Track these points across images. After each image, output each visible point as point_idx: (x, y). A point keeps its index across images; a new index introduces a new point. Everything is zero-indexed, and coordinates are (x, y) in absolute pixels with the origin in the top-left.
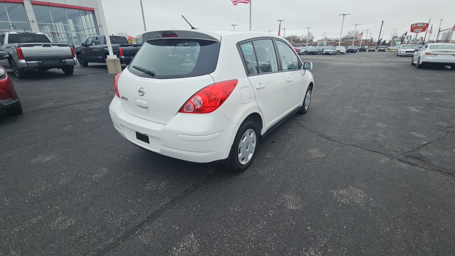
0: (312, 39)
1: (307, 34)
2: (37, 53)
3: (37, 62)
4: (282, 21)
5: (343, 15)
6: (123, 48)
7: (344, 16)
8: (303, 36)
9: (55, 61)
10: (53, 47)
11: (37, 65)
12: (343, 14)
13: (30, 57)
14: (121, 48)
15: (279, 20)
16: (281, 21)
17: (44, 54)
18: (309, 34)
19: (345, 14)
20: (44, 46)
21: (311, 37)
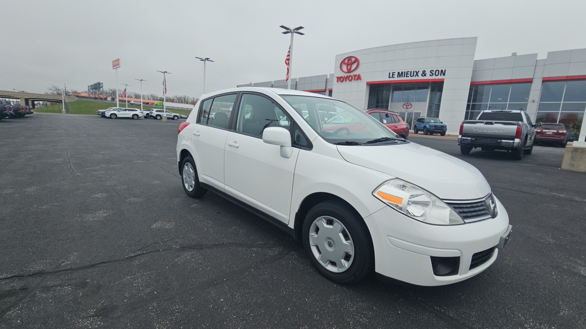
2: (475, 130)
3: (470, 138)
9: (491, 141)
10: (496, 125)
11: (469, 142)
13: (467, 134)
17: (482, 132)
20: (486, 123)
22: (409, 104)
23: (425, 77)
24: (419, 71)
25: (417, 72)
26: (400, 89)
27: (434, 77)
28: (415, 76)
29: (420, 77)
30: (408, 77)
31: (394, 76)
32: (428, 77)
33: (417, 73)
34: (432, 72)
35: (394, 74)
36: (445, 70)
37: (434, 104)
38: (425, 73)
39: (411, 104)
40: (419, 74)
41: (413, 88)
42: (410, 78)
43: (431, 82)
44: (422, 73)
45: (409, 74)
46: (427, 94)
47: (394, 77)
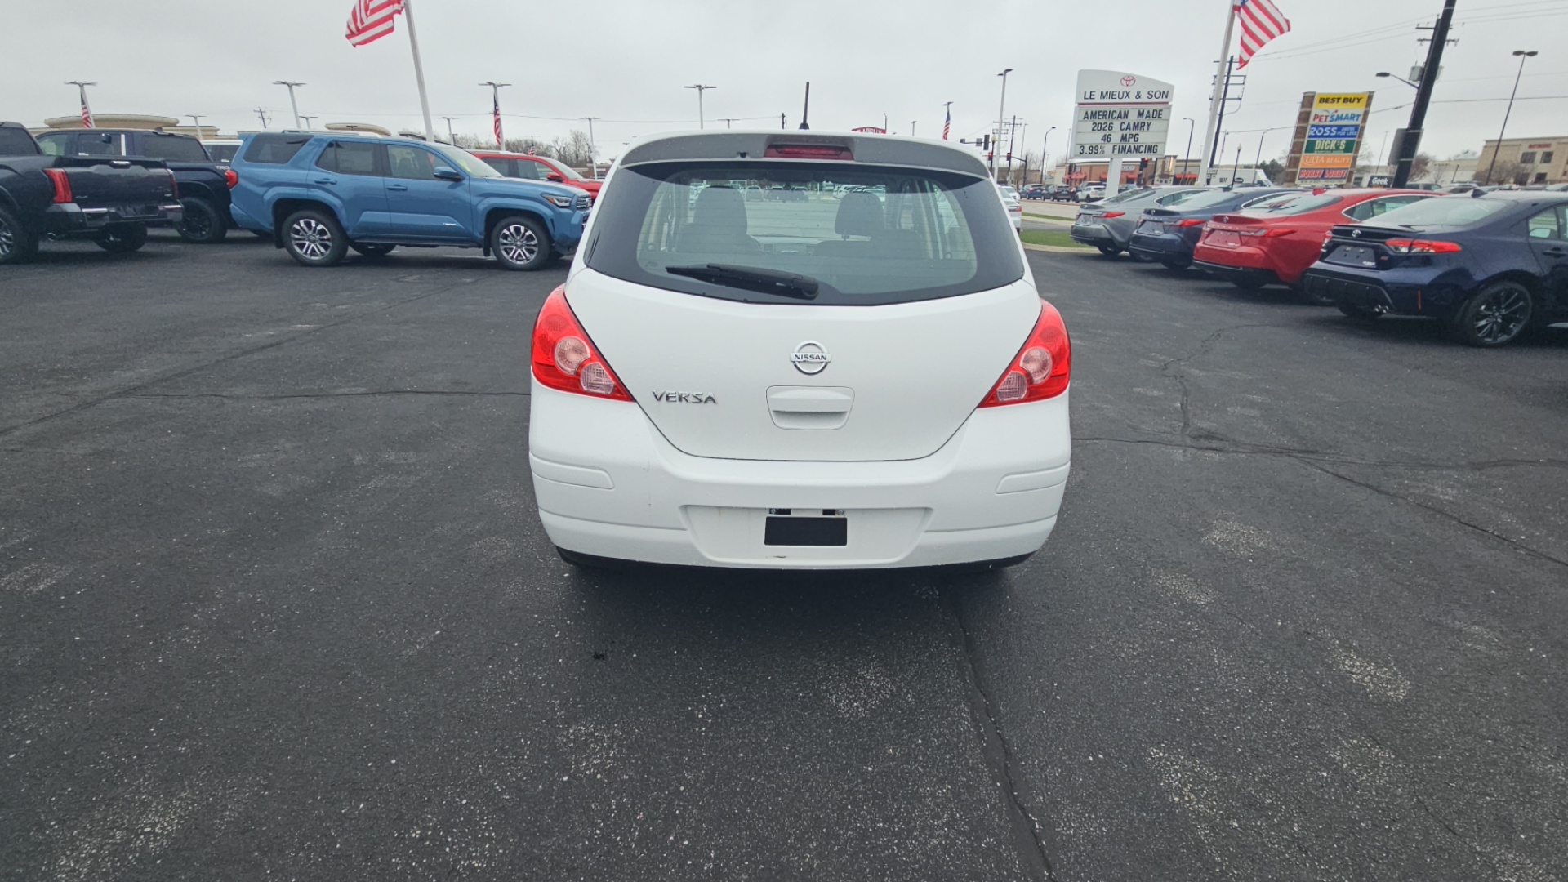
0: (592, 155)
1: (571, 138)
4: (502, 85)
5: (697, 89)
7: (700, 90)
8: (560, 143)
12: (697, 86)
15: (490, 84)
16: (498, 88)
18: (578, 138)
19: (703, 86)
21: (586, 149)
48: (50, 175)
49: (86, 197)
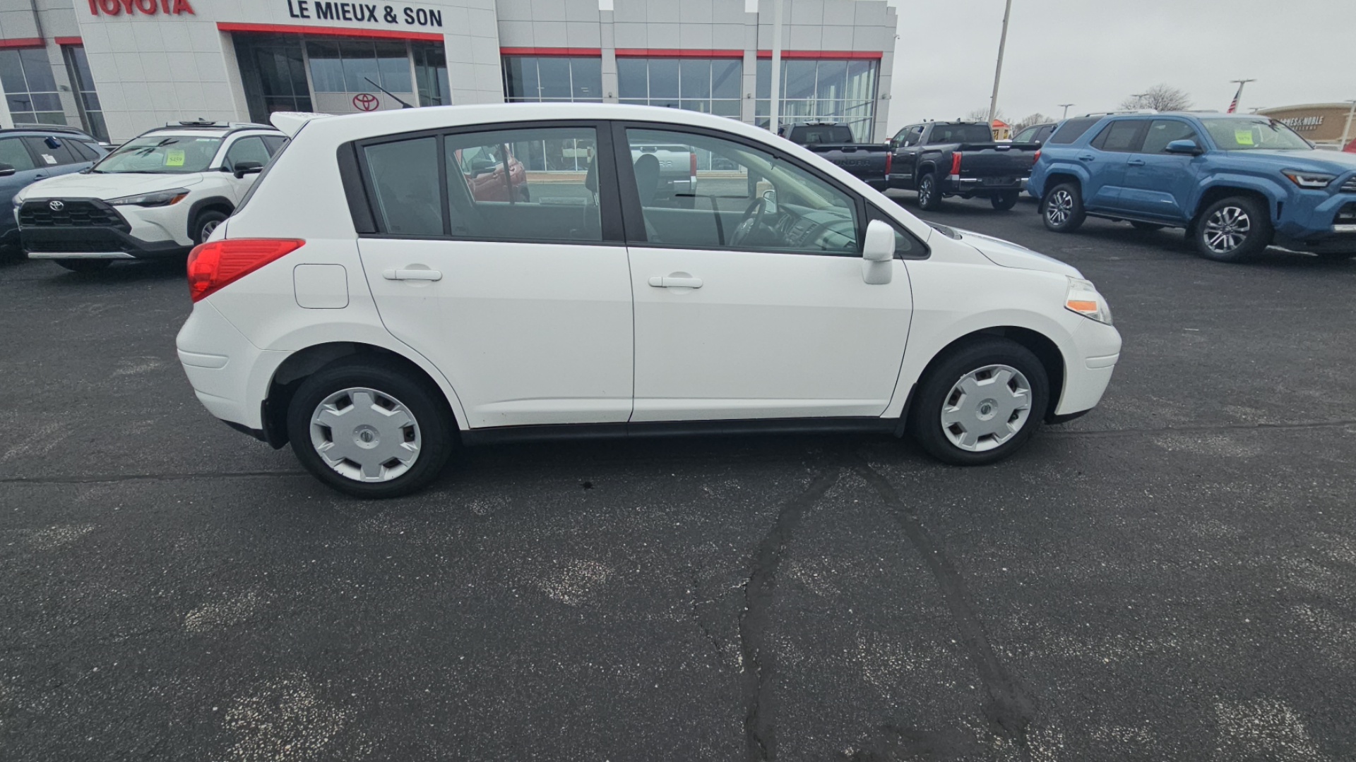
6: (965, 153)
14: (959, 153)
22: (370, 98)
23: (394, 24)
24: (374, 7)
25: (371, 8)
26: (329, 53)
27: (416, 28)
28: (369, 20)
29: (382, 25)
30: (350, 19)
31: (305, 13)
32: (401, 26)
33: (372, 12)
34: (408, 12)
35: (304, 6)
36: (439, 12)
37: (429, 98)
38: (393, 14)
39: (374, 98)
40: (376, 14)
41: (367, 54)
42: (354, 25)
43: (409, 41)
44: (384, 13)
45: (348, 12)
46: (408, 71)
47: (308, 17)
48: (953, 154)
49: (968, 171)
